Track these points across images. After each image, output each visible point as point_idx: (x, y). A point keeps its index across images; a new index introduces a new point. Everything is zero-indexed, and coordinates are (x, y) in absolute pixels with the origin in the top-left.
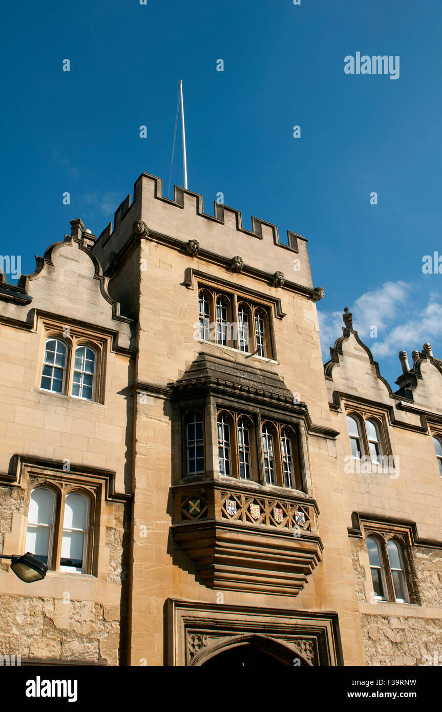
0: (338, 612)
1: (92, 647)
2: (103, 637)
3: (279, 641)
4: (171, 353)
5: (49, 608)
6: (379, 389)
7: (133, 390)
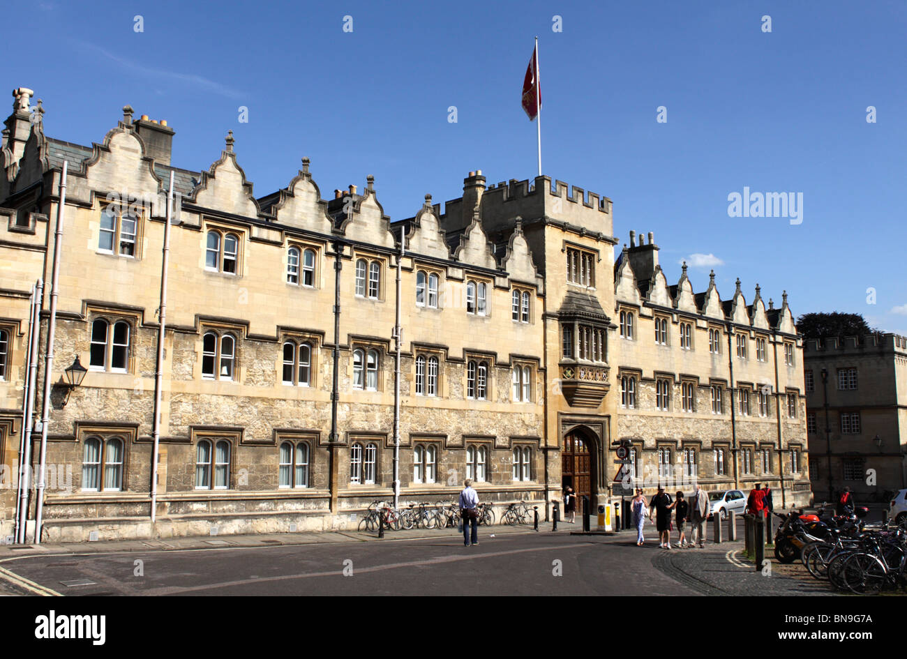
0: (611, 414)
1: (535, 430)
2: (538, 427)
3: (590, 427)
4: (558, 293)
5: (523, 417)
6: (635, 295)
7: (545, 316)
